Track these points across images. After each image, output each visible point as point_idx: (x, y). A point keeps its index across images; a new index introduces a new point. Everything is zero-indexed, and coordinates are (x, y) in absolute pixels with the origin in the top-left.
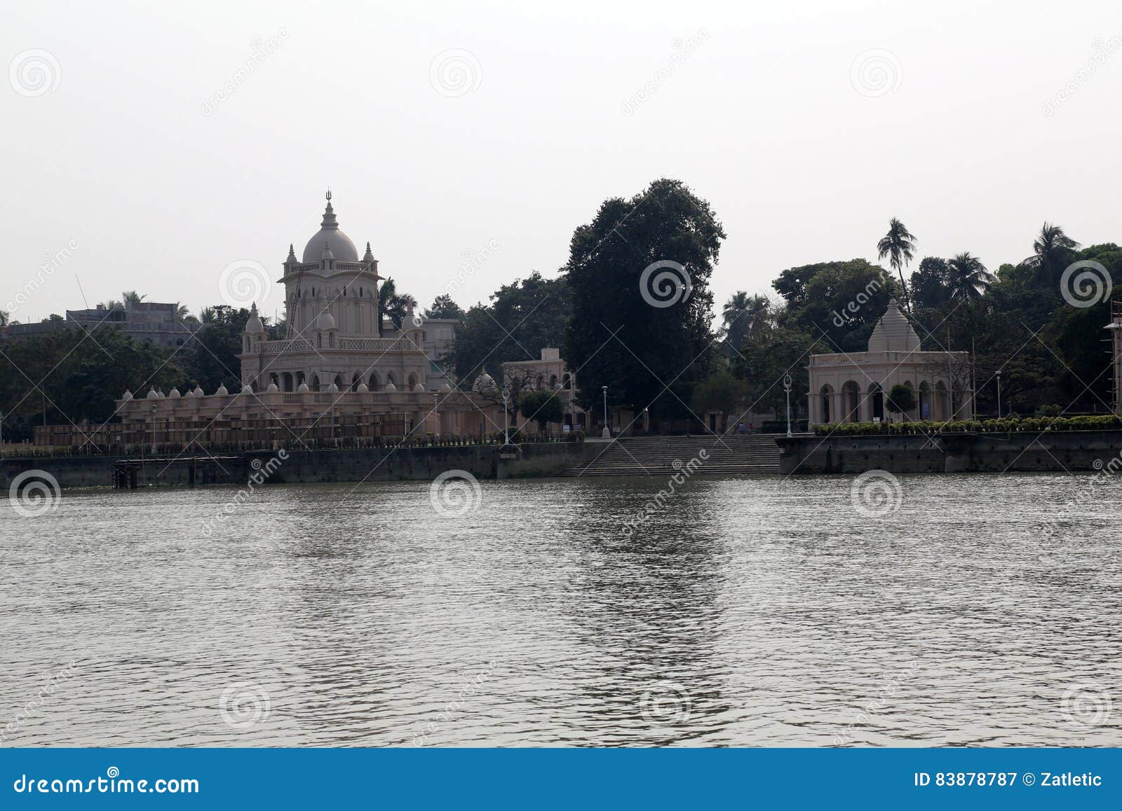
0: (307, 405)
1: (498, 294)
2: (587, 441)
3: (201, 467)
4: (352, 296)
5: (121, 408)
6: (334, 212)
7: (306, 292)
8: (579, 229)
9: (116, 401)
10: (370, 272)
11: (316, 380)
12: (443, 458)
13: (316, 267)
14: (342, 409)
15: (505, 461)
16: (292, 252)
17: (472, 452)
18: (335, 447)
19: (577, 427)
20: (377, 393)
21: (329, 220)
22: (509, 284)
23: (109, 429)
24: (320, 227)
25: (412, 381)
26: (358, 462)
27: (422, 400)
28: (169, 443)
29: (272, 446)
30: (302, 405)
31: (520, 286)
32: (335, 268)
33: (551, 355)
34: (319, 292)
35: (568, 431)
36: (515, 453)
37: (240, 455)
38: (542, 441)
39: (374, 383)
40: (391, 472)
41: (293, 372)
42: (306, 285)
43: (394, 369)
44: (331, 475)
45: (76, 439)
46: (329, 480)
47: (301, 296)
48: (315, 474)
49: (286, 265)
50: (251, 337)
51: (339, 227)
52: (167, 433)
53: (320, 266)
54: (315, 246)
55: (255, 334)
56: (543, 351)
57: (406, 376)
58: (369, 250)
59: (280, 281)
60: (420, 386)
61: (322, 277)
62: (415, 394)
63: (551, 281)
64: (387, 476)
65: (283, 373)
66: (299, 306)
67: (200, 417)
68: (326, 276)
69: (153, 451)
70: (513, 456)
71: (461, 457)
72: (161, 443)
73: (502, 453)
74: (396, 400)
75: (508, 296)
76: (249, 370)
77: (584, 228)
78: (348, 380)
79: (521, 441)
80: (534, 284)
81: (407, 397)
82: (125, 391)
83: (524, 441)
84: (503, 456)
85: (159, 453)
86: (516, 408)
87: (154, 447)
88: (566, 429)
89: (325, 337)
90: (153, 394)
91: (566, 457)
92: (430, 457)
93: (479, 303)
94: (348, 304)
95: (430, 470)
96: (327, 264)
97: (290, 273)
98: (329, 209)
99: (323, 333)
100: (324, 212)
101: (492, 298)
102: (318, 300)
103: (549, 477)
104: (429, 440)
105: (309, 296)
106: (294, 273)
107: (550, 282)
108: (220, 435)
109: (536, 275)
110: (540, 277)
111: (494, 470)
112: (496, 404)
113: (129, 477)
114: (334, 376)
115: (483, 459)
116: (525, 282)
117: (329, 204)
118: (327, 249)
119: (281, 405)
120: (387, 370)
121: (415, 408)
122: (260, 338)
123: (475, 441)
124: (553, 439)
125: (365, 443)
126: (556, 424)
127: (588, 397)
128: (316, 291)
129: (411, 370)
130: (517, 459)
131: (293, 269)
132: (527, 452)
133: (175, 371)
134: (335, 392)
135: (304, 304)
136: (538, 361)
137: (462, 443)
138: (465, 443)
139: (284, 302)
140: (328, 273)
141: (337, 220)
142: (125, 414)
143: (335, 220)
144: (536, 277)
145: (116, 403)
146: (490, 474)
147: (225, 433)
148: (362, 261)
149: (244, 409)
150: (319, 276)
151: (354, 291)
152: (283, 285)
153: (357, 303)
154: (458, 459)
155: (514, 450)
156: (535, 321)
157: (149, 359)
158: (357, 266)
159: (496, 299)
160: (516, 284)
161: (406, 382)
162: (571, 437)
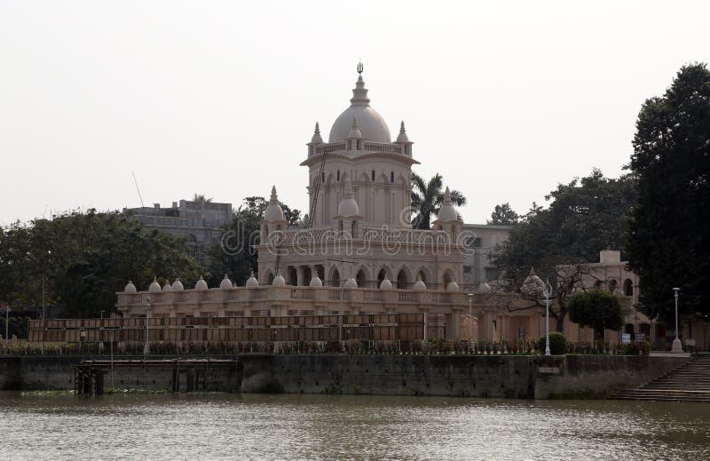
0: (320, 302)
1: (554, 194)
2: (652, 355)
3: (185, 371)
4: (382, 181)
5: (122, 302)
6: (366, 87)
7: (331, 176)
8: (648, 102)
9: (117, 293)
10: (403, 154)
11: (336, 274)
12: (468, 370)
13: (342, 147)
14: (360, 308)
15: (545, 377)
16: (317, 132)
17: (503, 364)
18: (343, 352)
19: (640, 337)
20: (405, 290)
21: (360, 96)
22: (566, 183)
23: (102, 324)
24: (350, 104)
25: (447, 279)
26: (367, 371)
27: (457, 301)
28: (161, 342)
29: (272, 349)
30: (313, 302)
31: (579, 185)
32: (363, 148)
33: (610, 257)
34: (345, 175)
35: (629, 341)
36: (558, 366)
37: (234, 358)
38: (594, 352)
39: (402, 280)
40: (404, 384)
41: (312, 265)
42: (330, 168)
43: (426, 265)
44: (336, 386)
45: (70, 335)
46: (333, 392)
47: (326, 180)
48: (317, 384)
49: (311, 146)
50: (270, 226)
51: (370, 104)
52: (162, 331)
53: (346, 146)
54: (342, 124)
55: (273, 223)
56: (602, 254)
57: (441, 274)
58: (403, 130)
59: (303, 164)
60: (454, 285)
61: (348, 158)
62: (447, 294)
63: (614, 180)
64: (400, 389)
65: (302, 267)
66: (322, 192)
67: (201, 313)
68: (352, 157)
69: (146, 350)
70: (556, 370)
71: (490, 370)
72: (154, 342)
73: (540, 366)
74: (425, 300)
75: (565, 197)
76: (265, 262)
77: (654, 101)
78: (372, 275)
79: (566, 352)
80: (594, 183)
81: (439, 297)
82: (127, 283)
83: (571, 352)
84: (543, 370)
85: (152, 353)
86: (563, 310)
87: (146, 346)
88: (626, 338)
89: (347, 225)
90: (155, 285)
91: (625, 374)
92: (452, 367)
93: (534, 203)
94: (377, 190)
95: (451, 385)
96: (354, 144)
97: (315, 154)
98: (360, 83)
99: (344, 221)
100: (355, 87)
101: (547, 198)
102: (343, 185)
103: (601, 399)
104: (452, 347)
105: (334, 181)
106: (319, 155)
107: (612, 181)
108: (216, 334)
109: (596, 173)
110: (601, 175)
111: (531, 387)
112: (538, 304)
113: (94, 381)
114: (355, 271)
115: (517, 372)
116: (584, 180)
117: (360, 78)
118: (354, 127)
119: (287, 301)
120: (419, 266)
121: (448, 310)
122: (279, 227)
123: (509, 350)
124: (608, 350)
125: (376, 347)
126: (614, 332)
127: (655, 302)
128: (341, 176)
129: (447, 266)
130: (561, 374)
131: (318, 150)
132: (574, 366)
133: (186, 261)
134: (353, 288)
135: (328, 189)
136: (596, 264)
137: (492, 353)
138: (495, 353)
139: (307, 188)
140: (354, 153)
141: (369, 96)
142: (126, 309)
143: (366, 95)
144: (597, 175)
145: (117, 296)
146: (526, 392)
147: (223, 333)
148: (395, 143)
149: (247, 304)
150: (343, 157)
151: (383, 175)
152: (307, 168)
153: (387, 188)
154: (486, 372)
155: (558, 363)
156: (594, 222)
157: (158, 248)
158: (390, 147)
159: (553, 199)
160: (574, 183)
161: (440, 280)
162: (632, 349)
